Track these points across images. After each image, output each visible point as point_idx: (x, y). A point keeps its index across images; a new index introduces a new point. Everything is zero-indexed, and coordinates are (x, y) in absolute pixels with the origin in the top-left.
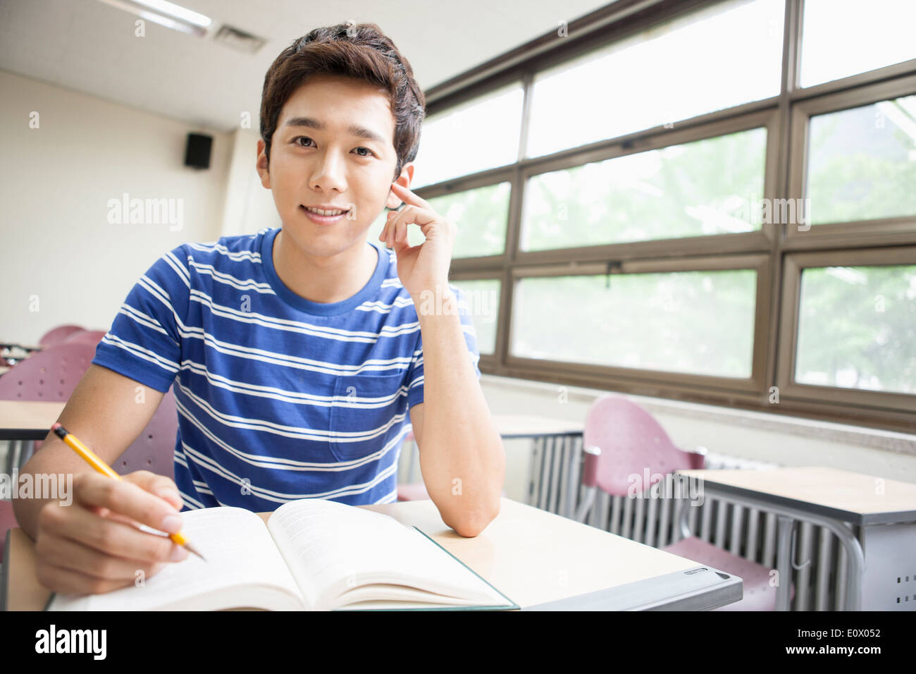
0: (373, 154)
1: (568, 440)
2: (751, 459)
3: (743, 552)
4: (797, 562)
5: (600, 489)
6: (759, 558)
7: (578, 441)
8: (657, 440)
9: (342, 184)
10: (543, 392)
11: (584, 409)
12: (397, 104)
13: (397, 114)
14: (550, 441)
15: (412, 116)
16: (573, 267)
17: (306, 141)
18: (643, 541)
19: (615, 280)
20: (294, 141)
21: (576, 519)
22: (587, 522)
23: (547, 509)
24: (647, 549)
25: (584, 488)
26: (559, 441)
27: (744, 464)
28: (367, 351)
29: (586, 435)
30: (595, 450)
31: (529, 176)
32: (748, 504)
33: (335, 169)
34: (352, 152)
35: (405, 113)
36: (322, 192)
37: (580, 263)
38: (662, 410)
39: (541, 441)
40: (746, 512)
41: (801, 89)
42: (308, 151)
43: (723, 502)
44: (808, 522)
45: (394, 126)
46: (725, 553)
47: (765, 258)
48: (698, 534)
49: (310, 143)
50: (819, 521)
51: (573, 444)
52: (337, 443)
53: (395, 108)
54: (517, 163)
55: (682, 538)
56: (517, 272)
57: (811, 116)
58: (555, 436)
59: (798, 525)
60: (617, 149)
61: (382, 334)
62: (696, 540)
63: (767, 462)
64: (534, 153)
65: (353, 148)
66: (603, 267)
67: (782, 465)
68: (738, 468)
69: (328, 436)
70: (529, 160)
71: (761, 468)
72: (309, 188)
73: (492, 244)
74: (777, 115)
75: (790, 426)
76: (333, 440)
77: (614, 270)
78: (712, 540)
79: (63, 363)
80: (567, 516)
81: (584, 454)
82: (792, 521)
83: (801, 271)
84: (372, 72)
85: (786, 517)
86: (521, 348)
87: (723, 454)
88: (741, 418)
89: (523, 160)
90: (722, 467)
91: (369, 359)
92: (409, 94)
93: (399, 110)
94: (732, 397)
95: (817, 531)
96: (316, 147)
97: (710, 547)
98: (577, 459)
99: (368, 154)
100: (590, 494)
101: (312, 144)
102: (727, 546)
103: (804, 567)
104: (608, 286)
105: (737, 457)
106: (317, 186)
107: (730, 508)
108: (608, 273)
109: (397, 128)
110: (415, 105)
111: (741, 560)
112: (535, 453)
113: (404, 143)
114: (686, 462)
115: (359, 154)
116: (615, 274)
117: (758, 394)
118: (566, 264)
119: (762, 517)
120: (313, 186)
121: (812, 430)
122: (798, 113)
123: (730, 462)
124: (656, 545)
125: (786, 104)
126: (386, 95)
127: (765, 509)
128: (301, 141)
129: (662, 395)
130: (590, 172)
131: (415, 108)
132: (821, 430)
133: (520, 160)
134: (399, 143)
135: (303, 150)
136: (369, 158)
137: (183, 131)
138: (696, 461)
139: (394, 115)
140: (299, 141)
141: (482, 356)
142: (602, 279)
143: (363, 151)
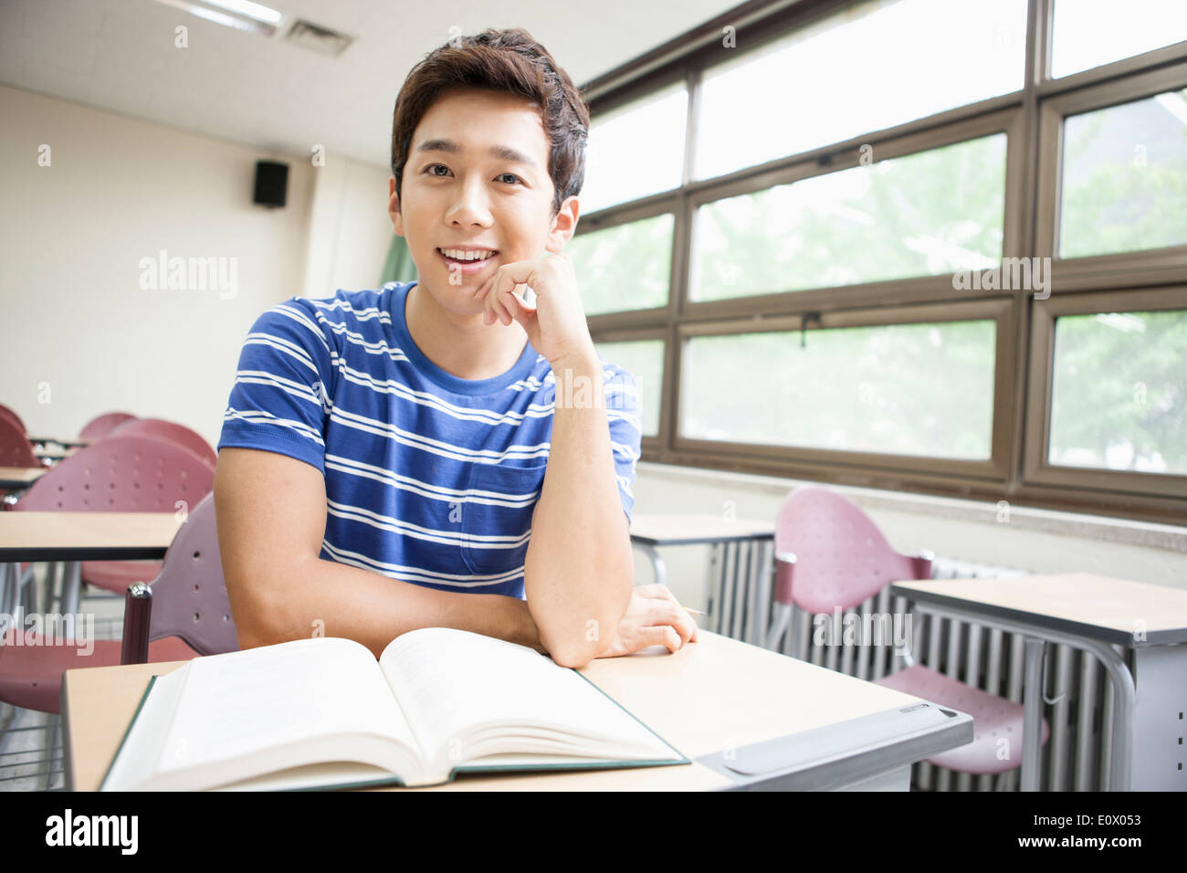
0: (522, 182)
1: (755, 545)
2: (991, 565)
3: (982, 683)
4: (1051, 695)
5: (797, 607)
6: (1004, 690)
7: (769, 545)
8: (870, 542)
9: (486, 218)
10: (723, 484)
11: (775, 505)
12: (551, 122)
13: (551, 132)
14: (732, 547)
15: (570, 136)
16: (758, 322)
17: (441, 170)
18: (854, 673)
19: (813, 337)
20: (426, 170)
21: (767, 647)
22: (781, 650)
23: (731, 635)
24: (860, 684)
25: (777, 605)
26: (744, 546)
27: (983, 571)
28: (512, 435)
29: (778, 538)
30: (790, 558)
31: (698, 205)
32: (988, 623)
33: (476, 201)
34: (496, 179)
35: (561, 132)
36: (461, 229)
37: (766, 316)
38: (876, 504)
39: (721, 547)
40: (986, 633)
41: (1052, 80)
42: (443, 181)
43: (957, 621)
44: (1066, 645)
45: (548, 148)
46: (959, 685)
47: (1008, 303)
48: (924, 661)
49: (446, 172)
50: (1079, 643)
51: (761, 550)
52: (469, 548)
53: (550, 126)
54: (682, 187)
55: (903, 666)
56: (686, 329)
57: (1065, 117)
58: (739, 540)
59: (1053, 650)
60: (812, 167)
61: (528, 414)
62: (922, 669)
63: (1012, 567)
64: (704, 173)
65: (497, 174)
66: (797, 321)
67: (1032, 572)
68: (974, 576)
69: (459, 539)
70: (697, 183)
71: (1005, 576)
72: (444, 224)
73: (652, 294)
74: (1020, 115)
75: (1043, 520)
76: (466, 545)
77: (810, 324)
78: (943, 669)
79: (113, 462)
80: (756, 643)
81: (776, 562)
82: (1042, 642)
83: (1055, 319)
84: (516, 80)
85: (1036, 638)
86: (693, 427)
87: (956, 559)
88: (979, 511)
89: (690, 183)
90: (954, 576)
91: (513, 444)
92: (566, 110)
93: (554, 128)
94: (967, 484)
95: (1078, 656)
96: (453, 175)
97: (940, 678)
98: (768, 568)
99: (516, 182)
100: (785, 613)
101: (449, 173)
102: (962, 676)
103: (1061, 701)
104: (803, 345)
105: (974, 562)
106: (455, 222)
107: (965, 629)
108: (803, 328)
109: (552, 150)
110: (575, 123)
111: (980, 693)
112: (714, 561)
113: (562, 170)
114: (908, 570)
115: (505, 181)
116: (812, 329)
117: (1001, 481)
118: (749, 317)
119: (1007, 639)
120: (450, 222)
121: (1070, 525)
122: (1047, 112)
123: (964, 569)
124: (870, 677)
125: (1033, 102)
126: (537, 110)
127: (1009, 629)
128: (436, 170)
129: (876, 484)
130: (780, 197)
131: (575, 126)
132: (1082, 525)
133: (686, 182)
134: (555, 169)
135: (437, 180)
136: (517, 187)
137: (252, 158)
138: (920, 568)
139: (548, 134)
140: (432, 170)
141: (645, 439)
142: (796, 336)
143: (510, 178)
